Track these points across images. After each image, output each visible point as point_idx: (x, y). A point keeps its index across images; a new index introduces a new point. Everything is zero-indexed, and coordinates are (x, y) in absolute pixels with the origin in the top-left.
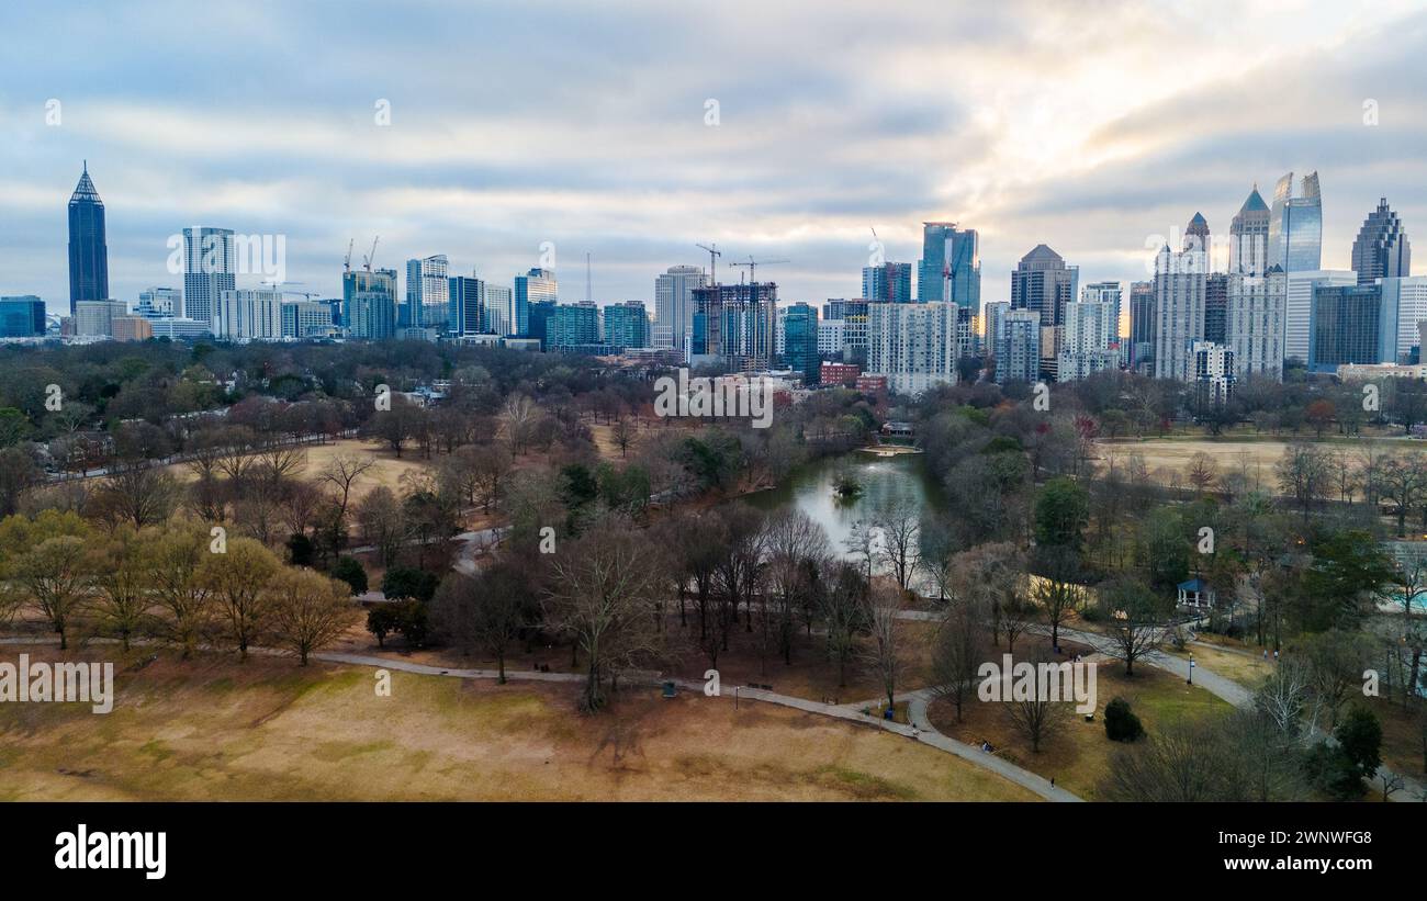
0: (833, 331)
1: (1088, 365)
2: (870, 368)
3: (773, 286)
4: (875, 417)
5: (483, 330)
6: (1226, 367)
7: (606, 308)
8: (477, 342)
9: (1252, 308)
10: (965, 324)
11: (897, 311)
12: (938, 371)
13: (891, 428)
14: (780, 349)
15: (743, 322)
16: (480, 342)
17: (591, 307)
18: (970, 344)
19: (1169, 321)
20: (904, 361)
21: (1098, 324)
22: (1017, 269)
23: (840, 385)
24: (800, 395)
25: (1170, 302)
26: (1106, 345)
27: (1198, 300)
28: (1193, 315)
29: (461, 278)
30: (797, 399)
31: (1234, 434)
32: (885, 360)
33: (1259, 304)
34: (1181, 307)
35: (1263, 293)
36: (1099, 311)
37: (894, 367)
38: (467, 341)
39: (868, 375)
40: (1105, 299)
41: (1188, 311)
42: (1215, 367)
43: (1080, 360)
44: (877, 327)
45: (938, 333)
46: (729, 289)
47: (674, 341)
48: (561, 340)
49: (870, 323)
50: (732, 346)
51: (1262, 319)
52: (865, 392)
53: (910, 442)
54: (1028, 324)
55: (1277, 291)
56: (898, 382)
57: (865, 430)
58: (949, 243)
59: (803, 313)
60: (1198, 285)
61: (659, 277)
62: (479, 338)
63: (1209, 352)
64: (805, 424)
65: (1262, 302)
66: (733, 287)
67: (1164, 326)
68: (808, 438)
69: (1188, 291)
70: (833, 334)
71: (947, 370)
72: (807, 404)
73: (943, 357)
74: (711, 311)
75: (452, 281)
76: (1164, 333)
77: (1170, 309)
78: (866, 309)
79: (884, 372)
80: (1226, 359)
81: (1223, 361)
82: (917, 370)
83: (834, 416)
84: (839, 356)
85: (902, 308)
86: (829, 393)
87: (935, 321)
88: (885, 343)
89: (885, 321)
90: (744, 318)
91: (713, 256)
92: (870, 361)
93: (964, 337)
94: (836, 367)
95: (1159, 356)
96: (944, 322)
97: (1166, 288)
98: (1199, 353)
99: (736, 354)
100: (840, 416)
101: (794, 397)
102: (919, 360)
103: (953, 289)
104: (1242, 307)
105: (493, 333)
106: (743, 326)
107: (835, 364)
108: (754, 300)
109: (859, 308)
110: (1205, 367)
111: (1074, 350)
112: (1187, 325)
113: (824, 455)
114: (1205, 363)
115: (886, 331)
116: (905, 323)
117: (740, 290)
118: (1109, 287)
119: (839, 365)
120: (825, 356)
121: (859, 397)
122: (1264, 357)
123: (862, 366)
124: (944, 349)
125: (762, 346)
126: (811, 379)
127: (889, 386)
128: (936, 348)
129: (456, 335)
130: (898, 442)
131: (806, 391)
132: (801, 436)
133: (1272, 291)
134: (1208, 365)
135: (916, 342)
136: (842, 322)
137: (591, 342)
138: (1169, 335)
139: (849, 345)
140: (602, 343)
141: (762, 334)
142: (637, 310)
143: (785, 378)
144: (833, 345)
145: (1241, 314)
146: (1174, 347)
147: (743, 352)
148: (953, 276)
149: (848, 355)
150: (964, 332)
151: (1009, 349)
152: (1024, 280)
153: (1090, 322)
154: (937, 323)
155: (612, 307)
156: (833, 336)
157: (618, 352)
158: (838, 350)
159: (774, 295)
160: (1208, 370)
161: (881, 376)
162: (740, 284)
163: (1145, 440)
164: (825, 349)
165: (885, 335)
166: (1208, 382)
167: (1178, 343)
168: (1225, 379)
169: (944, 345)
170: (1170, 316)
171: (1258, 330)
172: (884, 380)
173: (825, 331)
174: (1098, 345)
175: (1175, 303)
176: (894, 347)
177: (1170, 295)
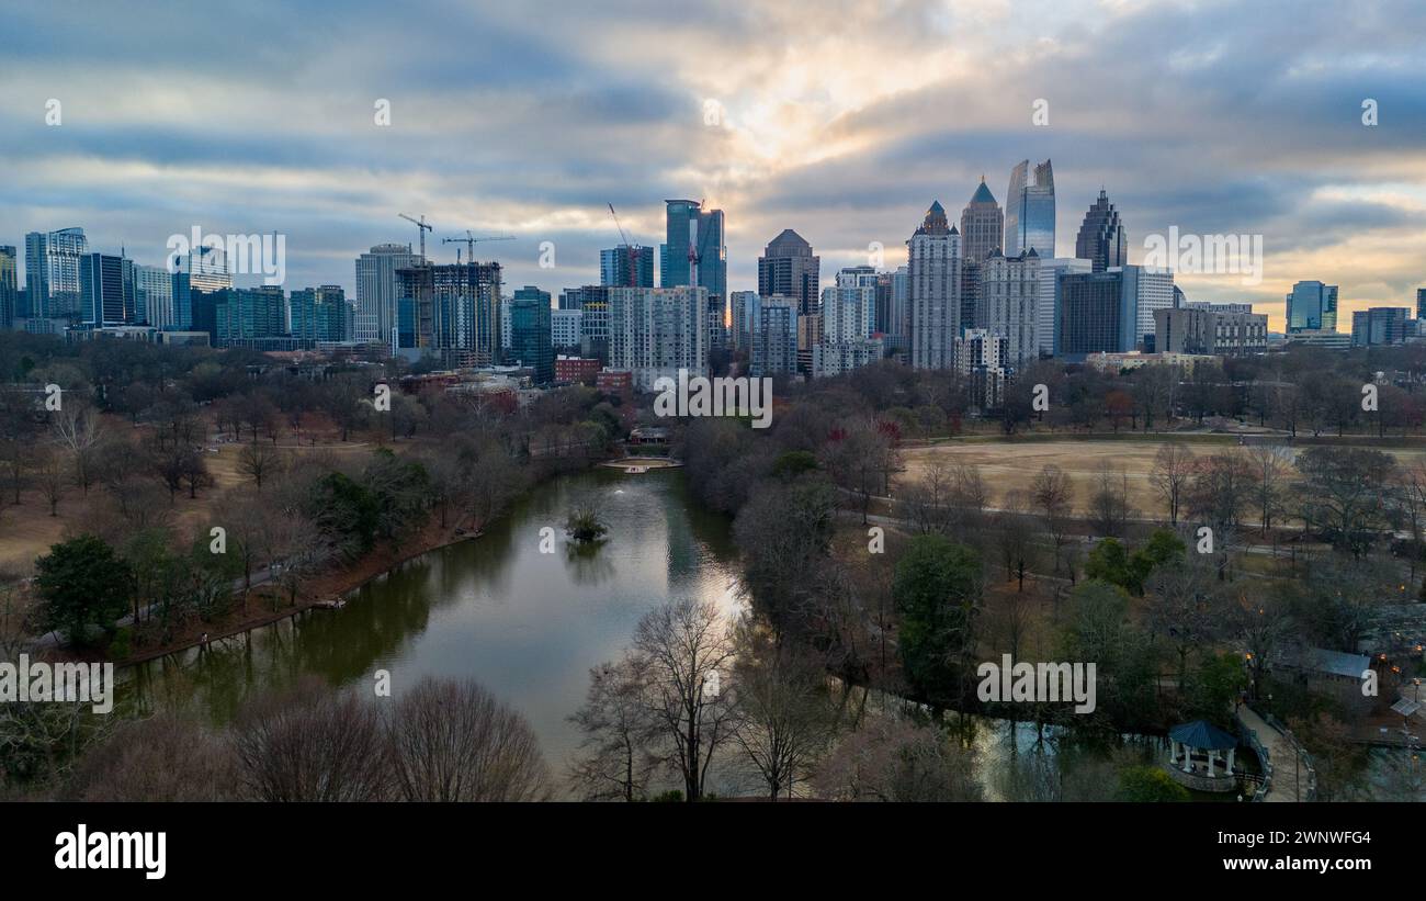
0: (570, 322)
1: (852, 356)
2: (612, 362)
3: (496, 267)
4: (620, 422)
5: (130, 320)
6: (1001, 357)
7: (293, 293)
8: (117, 335)
9: (1009, 293)
10: (714, 314)
11: (642, 296)
12: (688, 365)
13: (640, 435)
14: (507, 342)
15: (461, 309)
16: (121, 335)
17: (276, 293)
18: (719, 335)
19: (926, 308)
20: (650, 353)
21: (859, 311)
22: (763, 255)
23: (578, 382)
24: (527, 395)
25: (926, 288)
26: (867, 334)
27: (954, 286)
28: (949, 303)
29: (96, 255)
30: (523, 401)
31: (1029, 433)
32: (629, 353)
33: (1015, 291)
34: (937, 294)
35: (1019, 278)
36: (858, 297)
37: (640, 360)
38: (103, 334)
39: (611, 371)
40: (862, 283)
41: (944, 298)
42: (990, 357)
43: (843, 350)
44: (620, 314)
45: (687, 321)
46: (442, 269)
47: (380, 332)
48: (236, 332)
49: (610, 309)
50: (447, 338)
51: (1018, 307)
52: (607, 391)
53: (665, 453)
54: (785, 310)
55: (1033, 276)
56: (644, 378)
57: (609, 439)
58: (693, 223)
59: (533, 301)
60: (954, 270)
61: (359, 258)
62: (120, 331)
63: (984, 339)
64: (531, 434)
65: (1018, 287)
66: (446, 267)
67: (921, 314)
68: (534, 452)
69: (944, 276)
70: (570, 326)
71: (699, 364)
72: (537, 406)
73: (694, 349)
74: (420, 295)
75: (85, 259)
76: (921, 322)
77: (926, 296)
78: (606, 295)
79: (628, 367)
80: (1001, 347)
81: (998, 349)
82: (666, 364)
83: (569, 423)
84: (576, 350)
85: (647, 293)
86: (564, 392)
87: (684, 308)
88: (629, 333)
89: (628, 307)
90: (461, 305)
91: (422, 230)
92: (612, 354)
93: (714, 328)
94: (573, 362)
95: (916, 347)
96: (694, 309)
97: (922, 274)
98: (972, 341)
99: (453, 346)
100: (576, 422)
101: (520, 398)
102: (667, 353)
103: (699, 275)
104: (999, 293)
105: (145, 323)
106: (461, 313)
107: (571, 358)
108: (473, 283)
109: (596, 295)
110: (979, 356)
111: (833, 339)
112: (943, 313)
113: (556, 474)
114: (980, 351)
115: (629, 319)
116: (650, 311)
117: (458, 270)
118: (866, 272)
119: (576, 359)
120: (561, 350)
121: (601, 397)
122: (1020, 346)
123: (603, 360)
124: (694, 340)
125: (484, 338)
126: (544, 376)
127: (635, 383)
128: (686, 339)
129: (91, 326)
130: (650, 452)
131: (535, 391)
132: (525, 450)
133: (1028, 277)
134: (983, 354)
135: (663, 333)
136: (579, 313)
137: (277, 335)
138: (926, 324)
139: (587, 337)
140: (289, 335)
141: (484, 323)
142: (334, 296)
143: (510, 375)
144: (570, 338)
145: (998, 300)
146: (930, 336)
147: (462, 345)
148: (699, 261)
149: (586, 348)
150: (713, 321)
151: (766, 340)
152: (771, 268)
153: (849, 308)
154: (686, 311)
155: (300, 293)
156: (568, 327)
157: (309, 346)
158: (575, 343)
159: (498, 278)
160: (983, 359)
161: (624, 371)
162: (455, 263)
163: (936, 442)
164: (561, 342)
165: (629, 324)
166: (985, 372)
167: (935, 332)
168: (1002, 370)
169: (694, 335)
170: (926, 303)
171: (1015, 318)
172: (628, 376)
173: (561, 321)
174: (859, 334)
175: (931, 290)
176: (639, 338)
177: (926, 280)
